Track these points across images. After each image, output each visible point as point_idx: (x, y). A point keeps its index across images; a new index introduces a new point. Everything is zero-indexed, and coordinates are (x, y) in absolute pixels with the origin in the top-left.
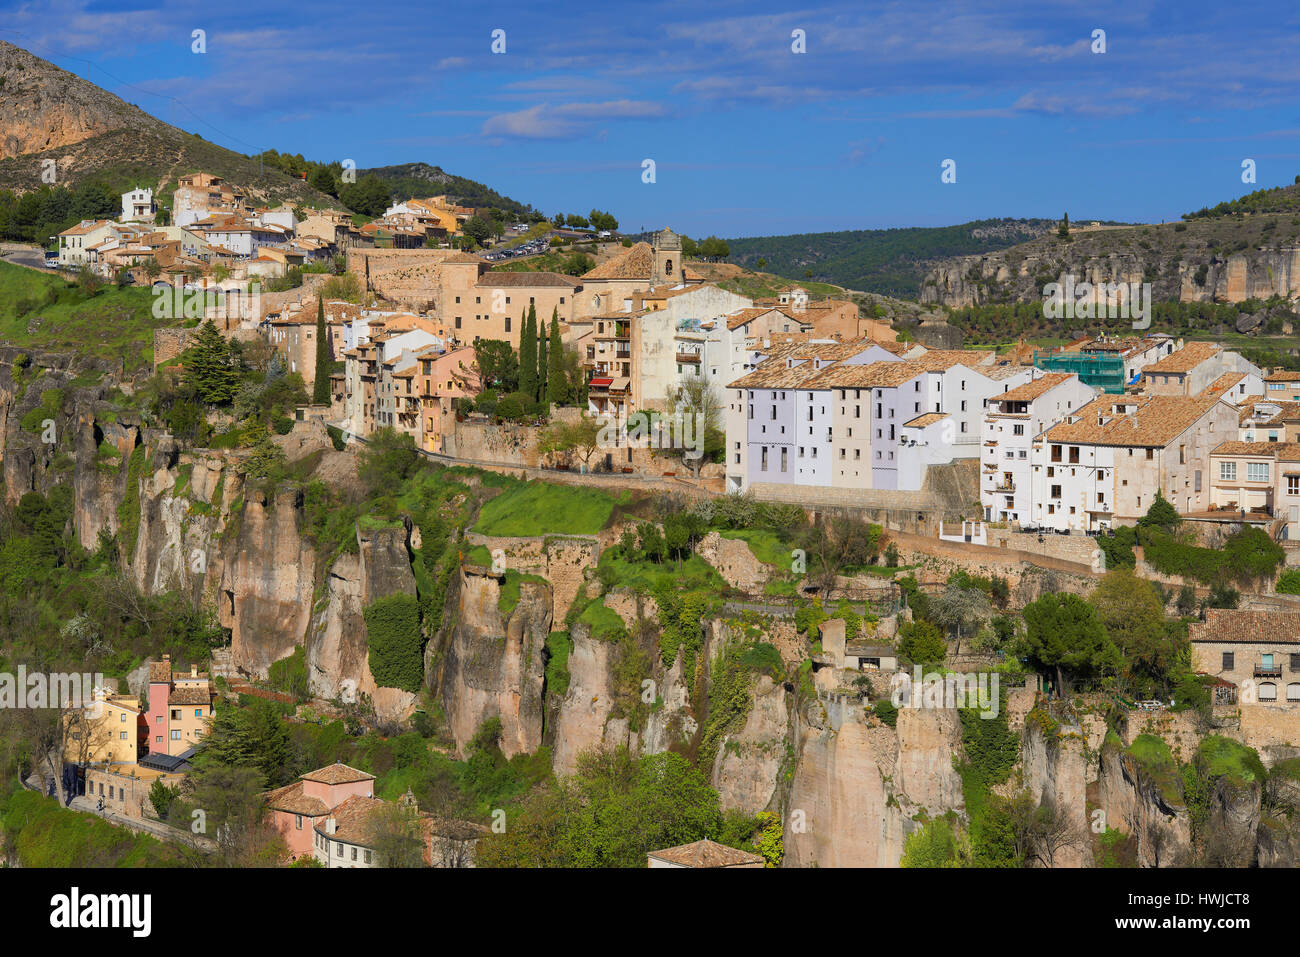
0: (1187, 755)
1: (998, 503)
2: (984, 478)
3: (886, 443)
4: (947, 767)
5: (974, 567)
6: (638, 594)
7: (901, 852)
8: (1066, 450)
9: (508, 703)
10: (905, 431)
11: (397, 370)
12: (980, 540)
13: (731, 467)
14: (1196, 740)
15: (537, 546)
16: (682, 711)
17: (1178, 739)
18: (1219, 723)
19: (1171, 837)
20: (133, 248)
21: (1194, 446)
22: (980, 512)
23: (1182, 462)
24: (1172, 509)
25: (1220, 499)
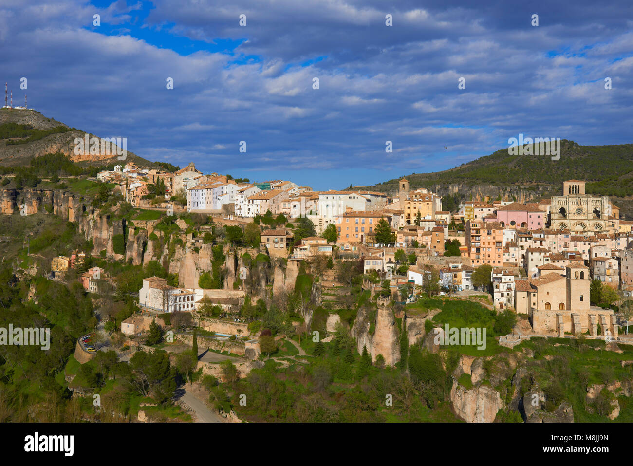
0: (255, 257)
1: (237, 212)
2: (235, 207)
3: (215, 200)
4: (209, 262)
5: (229, 224)
6: (160, 231)
7: (198, 279)
8: (251, 201)
9: (134, 254)
10: (219, 197)
11: (132, 191)
12: (232, 219)
13: (188, 207)
14: (257, 254)
15: (144, 222)
16: (167, 255)
17: (253, 254)
18: (262, 251)
20: (112, 176)
21: (277, 200)
22: (234, 214)
23: (274, 203)
24: (271, 213)
25: (283, 211)
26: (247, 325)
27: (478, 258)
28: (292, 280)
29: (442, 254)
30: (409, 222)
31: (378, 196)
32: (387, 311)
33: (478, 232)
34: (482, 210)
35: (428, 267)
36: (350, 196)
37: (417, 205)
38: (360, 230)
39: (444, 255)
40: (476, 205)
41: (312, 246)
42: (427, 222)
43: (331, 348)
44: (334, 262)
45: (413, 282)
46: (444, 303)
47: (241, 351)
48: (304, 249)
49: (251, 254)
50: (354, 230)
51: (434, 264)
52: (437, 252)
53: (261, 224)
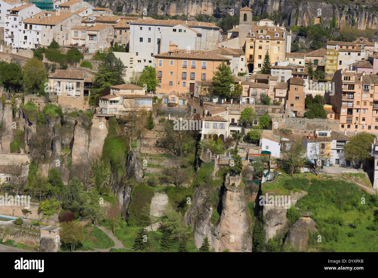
0: (41, 109)
1: (8, 41)
2: (5, 33)
8: (28, 25)
14: (45, 105)
17: (39, 104)
18: (51, 100)
19: (31, 131)
21: (66, 26)
22: (3, 43)
23: (61, 30)
24: (57, 44)
25: (74, 42)
26: (37, 204)
27: (349, 121)
28: (99, 143)
29: (302, 114)
30: (251, 67)
31: (210, 29)
32: (239, 194)
33: (352, 86)
34: (349, 54)
35: (284, 132)
36: (174, 28)
37: (264, 43)
38: (188, 76)
39: (305, 116)
40: (341, 47)
41: (126, 97)
42: (281, 71)
43: (158, 240)
44: (156, 121)
45: (269, 153)
46: (310, 183)
47: (33, 240)
48: (114, 102)
49: (37, 104)
50: (180, 76)
51: (292, 127)
52: (295, 112)
53: (45, 60)
